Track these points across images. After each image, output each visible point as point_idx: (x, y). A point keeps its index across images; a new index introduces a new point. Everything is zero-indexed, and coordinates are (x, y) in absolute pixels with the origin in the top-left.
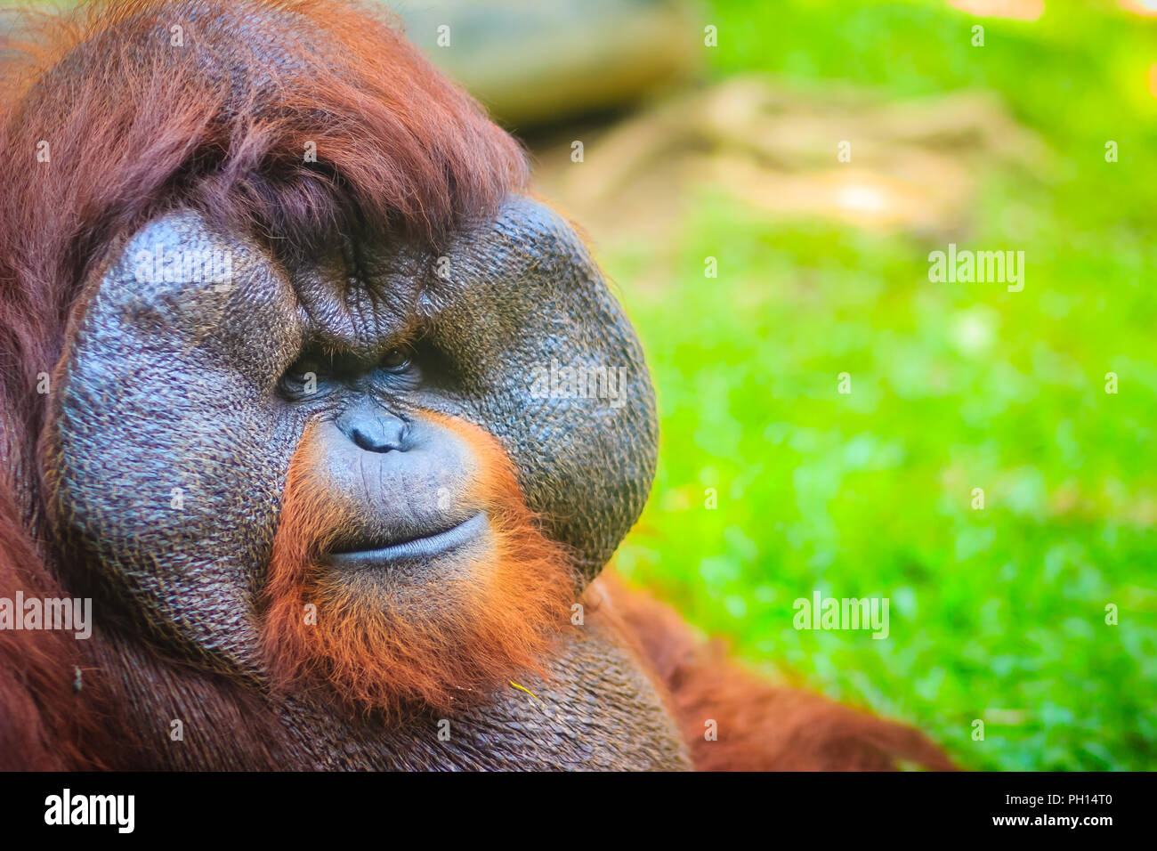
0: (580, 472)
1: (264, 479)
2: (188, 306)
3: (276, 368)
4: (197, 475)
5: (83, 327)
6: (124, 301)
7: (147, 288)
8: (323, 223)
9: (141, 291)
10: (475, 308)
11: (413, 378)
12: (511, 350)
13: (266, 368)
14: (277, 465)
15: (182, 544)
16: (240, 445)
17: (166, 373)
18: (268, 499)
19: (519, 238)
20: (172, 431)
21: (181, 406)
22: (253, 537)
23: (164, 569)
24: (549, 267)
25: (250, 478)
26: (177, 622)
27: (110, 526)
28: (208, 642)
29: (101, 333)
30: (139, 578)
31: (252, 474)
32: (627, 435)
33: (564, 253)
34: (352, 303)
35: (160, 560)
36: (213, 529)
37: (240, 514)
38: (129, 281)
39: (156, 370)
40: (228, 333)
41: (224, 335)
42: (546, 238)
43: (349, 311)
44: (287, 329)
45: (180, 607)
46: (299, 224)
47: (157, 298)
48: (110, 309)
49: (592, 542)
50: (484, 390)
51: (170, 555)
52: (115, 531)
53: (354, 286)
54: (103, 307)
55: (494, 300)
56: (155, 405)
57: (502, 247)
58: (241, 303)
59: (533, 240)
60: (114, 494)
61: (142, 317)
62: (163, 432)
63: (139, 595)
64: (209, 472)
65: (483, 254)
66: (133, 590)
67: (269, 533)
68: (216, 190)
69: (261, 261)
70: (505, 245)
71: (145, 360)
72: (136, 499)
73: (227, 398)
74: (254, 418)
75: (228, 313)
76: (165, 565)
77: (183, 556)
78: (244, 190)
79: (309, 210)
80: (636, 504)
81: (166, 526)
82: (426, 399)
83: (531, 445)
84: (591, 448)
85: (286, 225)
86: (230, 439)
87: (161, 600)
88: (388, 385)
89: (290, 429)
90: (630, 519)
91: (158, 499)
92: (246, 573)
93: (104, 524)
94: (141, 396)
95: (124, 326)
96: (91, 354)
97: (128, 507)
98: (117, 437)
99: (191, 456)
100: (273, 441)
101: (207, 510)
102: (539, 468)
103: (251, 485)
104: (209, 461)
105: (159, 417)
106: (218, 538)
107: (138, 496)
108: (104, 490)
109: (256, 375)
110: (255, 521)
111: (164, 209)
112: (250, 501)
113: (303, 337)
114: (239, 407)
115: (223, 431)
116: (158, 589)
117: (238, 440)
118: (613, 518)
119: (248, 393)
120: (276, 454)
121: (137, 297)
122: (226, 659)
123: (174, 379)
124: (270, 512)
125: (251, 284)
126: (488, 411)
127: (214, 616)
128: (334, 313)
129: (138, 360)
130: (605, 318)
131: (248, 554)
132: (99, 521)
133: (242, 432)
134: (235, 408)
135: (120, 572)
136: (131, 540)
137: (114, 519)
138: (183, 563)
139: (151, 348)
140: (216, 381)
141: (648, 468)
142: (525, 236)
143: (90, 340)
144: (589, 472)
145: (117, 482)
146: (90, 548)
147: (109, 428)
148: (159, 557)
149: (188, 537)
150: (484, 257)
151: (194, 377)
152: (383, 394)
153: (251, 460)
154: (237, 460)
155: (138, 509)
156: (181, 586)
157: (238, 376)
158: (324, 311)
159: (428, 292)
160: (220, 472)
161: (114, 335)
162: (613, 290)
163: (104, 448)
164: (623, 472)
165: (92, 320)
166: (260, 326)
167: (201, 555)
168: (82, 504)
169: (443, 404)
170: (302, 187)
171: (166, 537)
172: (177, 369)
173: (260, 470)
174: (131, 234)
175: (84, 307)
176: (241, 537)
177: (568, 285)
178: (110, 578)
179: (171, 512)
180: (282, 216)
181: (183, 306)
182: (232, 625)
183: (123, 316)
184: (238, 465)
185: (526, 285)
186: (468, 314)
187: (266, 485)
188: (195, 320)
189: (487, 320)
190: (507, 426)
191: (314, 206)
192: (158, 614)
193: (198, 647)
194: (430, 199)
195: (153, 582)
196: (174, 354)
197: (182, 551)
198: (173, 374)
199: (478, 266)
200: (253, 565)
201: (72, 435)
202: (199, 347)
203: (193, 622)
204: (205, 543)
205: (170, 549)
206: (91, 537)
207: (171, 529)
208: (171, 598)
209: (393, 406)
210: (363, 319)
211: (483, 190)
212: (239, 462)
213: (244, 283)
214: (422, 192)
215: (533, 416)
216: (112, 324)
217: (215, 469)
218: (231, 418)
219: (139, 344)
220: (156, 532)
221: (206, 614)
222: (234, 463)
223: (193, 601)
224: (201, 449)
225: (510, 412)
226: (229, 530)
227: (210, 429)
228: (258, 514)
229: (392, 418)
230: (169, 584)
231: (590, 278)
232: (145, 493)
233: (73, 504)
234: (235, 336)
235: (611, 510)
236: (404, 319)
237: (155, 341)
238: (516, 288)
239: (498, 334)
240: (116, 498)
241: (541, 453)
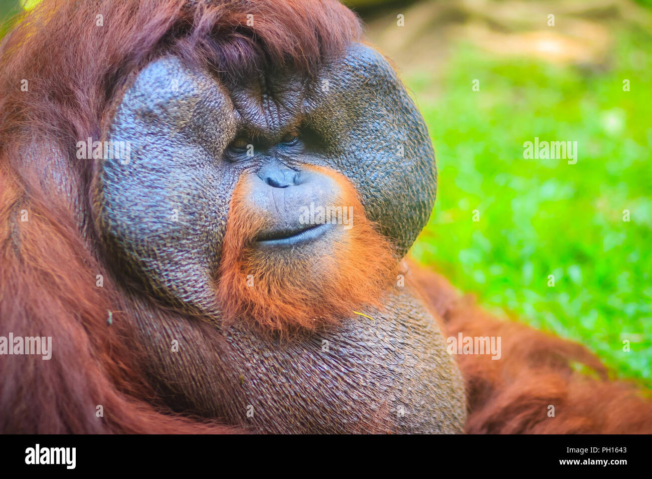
0: (395, 197)
1: (217, 206)
2: (172, 110)
3: (223, 144)
4: (179, 204)
5: (114, 122)
6: (136, 107)
7: (149, 100)
8: (248, 64)
9: (146, 101)
10: (334, 107)
11: (299, 147)
12: (354, 130)
13: (217, 144)
14: (224, 198)
15: (171, 242)
16: (203, 187)
17: (160, 147)
18: (219, 217)
19: (357, 66)
20: (164, 179)
21: (170, 166)
22: (211, 238)
23: (161, 257)
24: (374, 83)
25: (209, 205)
26: (169, 287)
27: (131, 233)
28: (186, 298)
29: (124, 125)
30: (147, 262)
31: (210, 203)
32: (420, 176)
33: (382, 74)
34: (266, 108)
35: (159, 252)
36: (188, 234)
37: (204, 226)
38: (139, 96)
39: (155, 145)
40: (195, 125)
41: (193, 126)
42: (372, 66)
43: (265, 113)
44: (228, 123)
45: (170, 278)
46: (234, 64)
47: (156, 105)
48: (129, 112)
49: (401, 236)
50: (340, 152)
51: (165, 249)
52: (133, 236)
53: (267, 99)
54: (125, 110)
55: (344, 102)
56: (155, 165)
57: (348, 72)
58: (202, 108)
59: (365, 68)
60: (133, 215)
61: (147, 116)
62: (160, 180)
63: (148, 271)
64: (186, 202)
65: (337, 76)
66: (144, 269)
67: (220, 236)
68: (187, 45)
69: (213, 84)
70: (350, 71)
71: (149, 140)
72: (145, 217)
73: (195, 161)
74: (211, 172)
75: (195, 114)
76: (162, 254)
77: (172, 249)
78: (202, 45)
79: (240, 56)
80: (425, 215)
81: (162, 232)
82: (307, 159)
83: (367, 183)
84: (401, 184)
85: (227, 65)
86: (197, 183)
87: (160, 274)
88: (286, 152)
89: (232, 178)
90: (423, 223)
91: (157, 218)
92: (207, 259)
93: (127, 232)
94: (147, 160)
95: (137, 121)
96: (118, 137)
97: (141, 222)
98: (133, 183)
99: (175, 193)
100: (222, 185)
101: (185, 224)
102: (372, 196)
103: (210, 209)
104: (186, 196)
105: (157, 171)
106: (191, 239)
107: (146, 216)
108: (127, 213)
109: (211, 148)
110: (212, 230)
111: (158, 56)
112: (209, 218)
113: (237, 127)
114: (202, 166)
115: (193, 179)
116: (158, 268)
117: (203, 185)
118: (413, 223)
119: (207, 158)
120: (224, 192)
121: (144, 105)
122: (196, 307)
123: (165, 150)
124: (221, 224)
125: (208, 97)
126: (342, 164)
127: (190, 283)
128: (255, 114)
129: (145, 140)
130: (406, 111)
131: (208, 248)
132: (125, 230)
133: (204, 180)
134: (200, 167)
135: (137, 259)
136: (142, 241)
137: (133, 229)
138: (172, 253)
139: (152, 134)
140: (190, 152)
141: (432, 194)
142: (360, 65)
143: (118, 129)
144: (399, 197)
145: (134, 208)
146: (120, 246)
147: (129, 178)
148: (159, 250)
149: (174, 239)
150: (338, 78)
151: (176, 149)
152: (283, 157)
153: (210, 195)
154: (201, 195)
155: (146, 223)
156: (171, 266)
157: (201, 149)
158: (249, 113)
159: (307, 99)
160: (192, 202)
161: (131, 126)
162: (410, 94)
163: (126, 189)
164: (418, 197)
165: (118, 118)
166: (213, 121)
167: (182, 249)
168: (115, 221)
169: (318, 161)
170: (236, 43)
171: (162, 239)
172: (167, 145)
173: (215, 201)
174: (140, 69)
175: (114, 111)
176: (204, 239)
177: (385, 92)
178: (131, 262)
179: (165, 224)
180: (224, 59)
181: (170, 110)
182: (200, 288)
183: (136, 115)
184: (202, 198)
185: (362, 93)
186: (330, 110)
187: (218, 209)
188: (176, 118)
189: (340, 113)
190: (353, 172)
191: (243, 54)
192: (158, 282)
193: (180, 301)
194: (308, 48)
195: (155, 264)
196: (165, 137)
197: (171, 247)
198: (165, 148)
199: (335, 83)
200: (212, 254)
201: (109, 182)
202: (179, 133)
203: (177, 286)
204: (184, 242)
205: (165, 245)
206: (120, 239)
207: (165, 234)
208: (165, 273)
209: (289, 163)
210: (272, 117)
211: (338, 43)
212: (203, 196)
213: (204, 97)
214: (302, 44)
215: (368, 167)
216: (130, 120)
217: (189, 200)
218: (198, 172)
219: (145, 131)
220: (157, 236)
221: (185, 282)
222: (200, 197)
223: (178, 274)
224: (181, 189)
225: (354, 165)
226: (197, 234)
227: (186, 178)
228: (214, 225)
229: (288, 170)
230: (164, 265)
231: (397, 88)
232: (150, 214)
233: (110, 222)
234: (199, 126)
235: (412, 218)
236: (295, 116)
237: (154, 129)
238: (356, 95)
239: (347, 121)
240: (133, 217)
241: (372, 187)
